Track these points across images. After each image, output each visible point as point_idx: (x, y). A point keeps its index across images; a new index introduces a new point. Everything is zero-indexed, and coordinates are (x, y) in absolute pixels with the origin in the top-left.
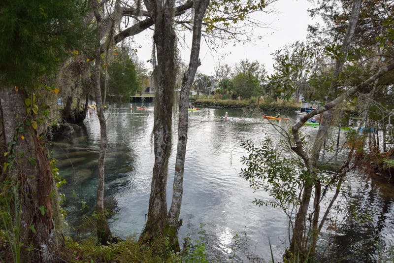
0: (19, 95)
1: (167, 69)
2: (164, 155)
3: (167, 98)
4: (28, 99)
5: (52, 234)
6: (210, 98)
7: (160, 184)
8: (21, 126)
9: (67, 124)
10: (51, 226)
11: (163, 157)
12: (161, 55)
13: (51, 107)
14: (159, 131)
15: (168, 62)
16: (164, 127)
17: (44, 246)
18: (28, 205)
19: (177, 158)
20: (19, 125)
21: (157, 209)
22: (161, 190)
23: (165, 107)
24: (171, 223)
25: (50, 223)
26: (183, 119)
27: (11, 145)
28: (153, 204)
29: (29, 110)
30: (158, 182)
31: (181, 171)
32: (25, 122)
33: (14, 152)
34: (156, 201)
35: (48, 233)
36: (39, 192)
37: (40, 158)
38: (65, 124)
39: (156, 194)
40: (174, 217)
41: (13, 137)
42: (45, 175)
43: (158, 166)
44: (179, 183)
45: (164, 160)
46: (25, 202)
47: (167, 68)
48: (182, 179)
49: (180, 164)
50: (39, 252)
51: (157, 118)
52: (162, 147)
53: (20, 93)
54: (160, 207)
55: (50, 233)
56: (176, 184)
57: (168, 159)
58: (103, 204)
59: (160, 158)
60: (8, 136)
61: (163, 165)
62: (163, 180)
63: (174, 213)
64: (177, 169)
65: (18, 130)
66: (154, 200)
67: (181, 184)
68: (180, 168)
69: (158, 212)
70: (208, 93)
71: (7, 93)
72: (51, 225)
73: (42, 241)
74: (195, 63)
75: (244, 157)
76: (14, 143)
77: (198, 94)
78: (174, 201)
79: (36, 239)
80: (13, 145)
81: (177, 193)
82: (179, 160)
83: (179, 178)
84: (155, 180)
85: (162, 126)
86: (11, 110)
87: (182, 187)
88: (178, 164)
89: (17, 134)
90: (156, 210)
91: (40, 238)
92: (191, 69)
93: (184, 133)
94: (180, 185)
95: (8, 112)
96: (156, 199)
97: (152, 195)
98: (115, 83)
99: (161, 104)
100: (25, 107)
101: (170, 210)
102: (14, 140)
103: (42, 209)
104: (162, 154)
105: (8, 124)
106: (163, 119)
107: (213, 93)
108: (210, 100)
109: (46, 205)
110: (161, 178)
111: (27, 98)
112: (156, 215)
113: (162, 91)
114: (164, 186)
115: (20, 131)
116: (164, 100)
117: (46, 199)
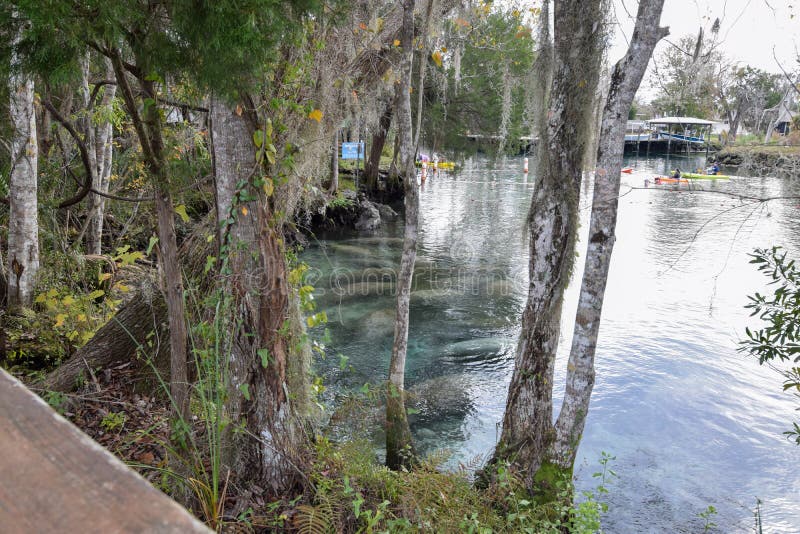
0: (243, 123)
1: (575, 54)
2: (552, 281)
3: (572, 131)
4: (259, 132)
5: (281, 413)
6: (769, 144)
7: (536, 355)
8: (244, 186)
9: (367, 204)
10: (281, 396)
11: (548, 285)
12: (563, 15)
13: (301, 149)
14: (543, 217)
15: (580, 33)
16: (556, 207)
17: (266, 434)
18: (244, 345)
19: (582, 290)
20: (241, 185)
21: (524, 415)
22: (538, 368)
23: (564, 154)
24: (556, 457)
25: (280, 389)
26: (604, 187)
27: (225, 224)
28: (515, 401)
29: (259, 154)
30: (532, 347)
31: (589, 325)
32: (251, 180)
33: (230, 241)
34: (523, 395)
35: (275, 410)
36: (262, 322)
37: (266, 251)
38: (363, 203)
39: (524, 377)
40: (563, 443)
41: (229, 210)
42: (273, 287)
43: (534, 307)
44: (584, 357)
45: (552, 294)
46: (239, 339)
47: (578, 51)
48: (592, 347)
49: (589, 306)
50: (257, 444)
51: (541, 182)
52: (548, 258)
53: (245, 118)
54: (531, 412)
55: (278, 410)
56: (576, 357)
57: (562, 292)
58: (402, 381)
59: (541, 288)
60: (222, 206)
61: (547, 304)
62: (545, 345)
63: (565, 432)
64: (581, 320)
65: (238, 195)
66: (519, 391)
67: (589, 358)
68: (589, 316)
69: (527, 424)
70: (764, 126)
71: (224, 120)
72: (282, 393)
73: (264, 422)
74: (648, 31)
75: (757, 295)
76: (232, 221)
77: (733, 131)
78: (569, 402)
79: (255, 416)
80: (230, 226)
81: (577, 381)
82: (588, 296)
83: (586, 342)
84: (525, 342)
85: (552, 206)
86: (229, 153)
87: (591, 368)
88: (584, 305)
89: (237, 203)
90: (522, 416)
91: (261, 417)
92: (636, 47)
93: (606, 225)
94: (586, 361)
95: (224, 157)
96: (523, 389)
97: (516, 378)
98: (485, 103)
99: (554, 146)
100: (254, 148)
101: (558, 422)
102: (232, 216)
103: (263, 354)
104: (547, 278)
105: (222, 182)
106: (557, 186)
107: (781, 127)
108: (770, 149)
109: (272, 349)
110: (540, 338)
111: (257, 129)
112: (520, 429)
113: (560, 111)
114: (547, 361)
115: (242, 199)
116: (563, 135)
117: (274, 338)
